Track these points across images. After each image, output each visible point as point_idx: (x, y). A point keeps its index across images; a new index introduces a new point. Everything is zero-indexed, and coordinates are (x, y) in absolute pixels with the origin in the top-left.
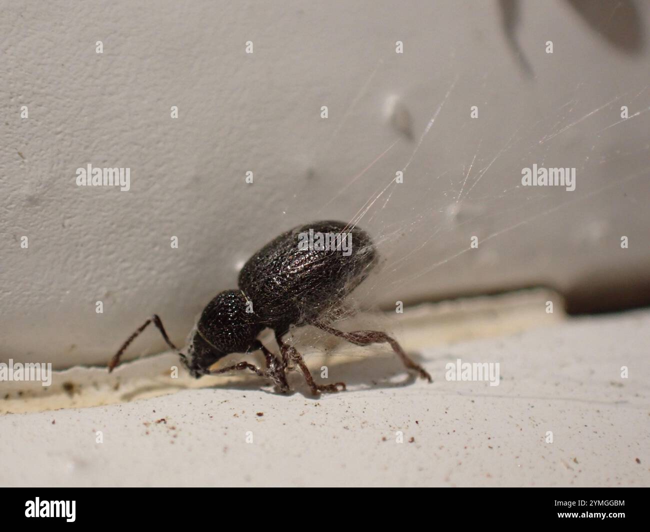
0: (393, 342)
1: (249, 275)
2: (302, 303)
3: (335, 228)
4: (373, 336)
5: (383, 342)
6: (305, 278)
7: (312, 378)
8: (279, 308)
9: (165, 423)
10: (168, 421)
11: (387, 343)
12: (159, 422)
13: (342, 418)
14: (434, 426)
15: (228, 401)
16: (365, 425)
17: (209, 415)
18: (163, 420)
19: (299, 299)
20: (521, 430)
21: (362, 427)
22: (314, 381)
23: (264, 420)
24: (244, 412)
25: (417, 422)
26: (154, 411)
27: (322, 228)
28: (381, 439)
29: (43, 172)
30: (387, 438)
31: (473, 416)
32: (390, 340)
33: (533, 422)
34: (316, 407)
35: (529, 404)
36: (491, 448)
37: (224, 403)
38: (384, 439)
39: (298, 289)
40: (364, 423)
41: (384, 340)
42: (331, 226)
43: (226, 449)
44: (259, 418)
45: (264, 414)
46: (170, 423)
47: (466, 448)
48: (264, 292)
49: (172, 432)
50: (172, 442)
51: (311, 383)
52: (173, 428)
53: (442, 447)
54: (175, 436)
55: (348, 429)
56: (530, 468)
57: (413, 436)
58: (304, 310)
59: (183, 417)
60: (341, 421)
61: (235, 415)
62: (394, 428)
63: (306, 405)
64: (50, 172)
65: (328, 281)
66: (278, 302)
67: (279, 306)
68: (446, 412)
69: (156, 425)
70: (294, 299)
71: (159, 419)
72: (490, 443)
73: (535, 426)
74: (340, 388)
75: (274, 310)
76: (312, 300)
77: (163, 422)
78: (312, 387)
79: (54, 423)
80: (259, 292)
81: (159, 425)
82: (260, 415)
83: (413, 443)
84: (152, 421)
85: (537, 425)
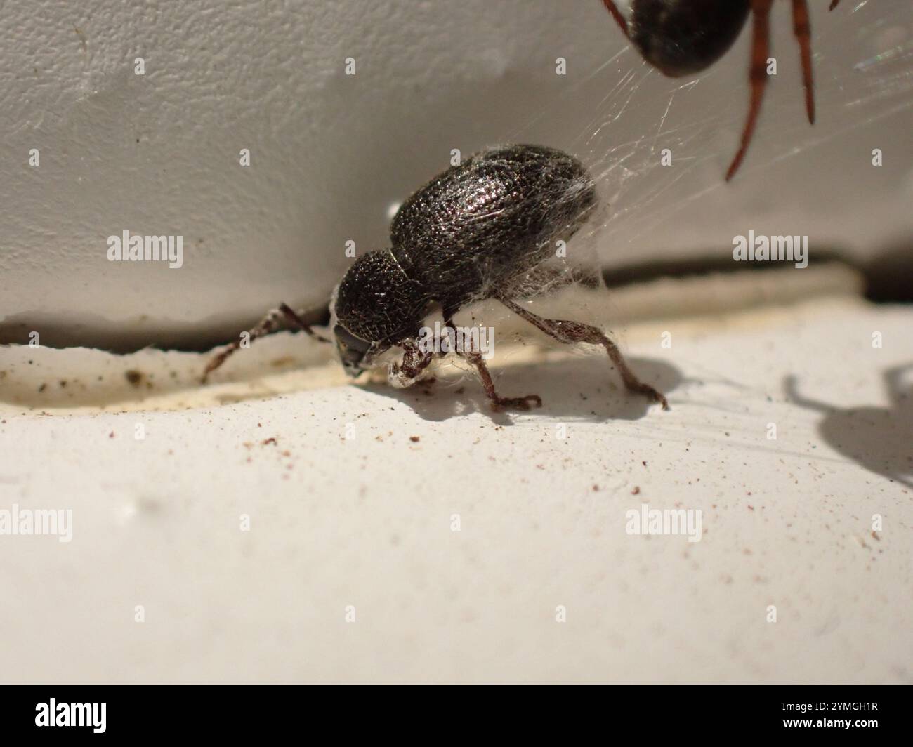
0: (611, 346)
1: (407, 223)
2: (486, 265)
3: (536, 155)
4: (583, 331)
5: (595, 342)
6: (490, 230)
7: (493, 386)
8: (451, 273)
9: (276, 444)
10: (279, 442)
11: (601, 345)
12: (267, 442)
13: (535, 451)
14: (668, 469)
15: (368, 414)
16: (569, 463)
17: (340, 435)
18: (272, 440)
19: (481, 259)
20: (796, 482)
21: (564, 468)
22: (496, 391)
23: (420, 449)
24: (391, 434)
25: (644, 463)
26: (260, 425)
27: (517, 155)
28: (591, 488)
29: (112, 60)
30: (601, 486)
31: (727, 458)
32: (606, 342)
33: (814, 471)
34: (496, 432)
35: (809, 443)
36: (751, 508)
37: (363, 418)
38: (596, 488)
39: (480, 245)
40: (566, 460)
41: (597, 339)
42: (529, 153)
43: (363, 491)
44: (414, 445)
45: (421, 439)
46: (283, 446)
47: (714, 506)
48: (429, 248)
49: (286, 461)
50: (286, 477)
51: (490, 395)
52: (287, 454)
53: (680, 503)
54: (290, 467)
55: (543, 469)
56: (808, 542)
57: (638, 485)
58: (489, 274)
59: (301, 437)
60: (533, 456)
61: (378, 438)
62: (611, 471)
63: (482, 427)
64: (122, 61)
65: (525, 234)
66: (451, 264)
67: (453, 270)
68: (687, 450)
69: (262, 447)
70: (474, 259)
71: (268, 438)
72: (751, 501)
73: (817, 478)
74: (532, 402)
75: (444, 275)
76: (500, 262)
77: (272, 443)
78: (491, 400)
79: (112, 436)
80: (422, 248)
81: (266, 447)
82: (415, 440)
83: (637, 497)
84: (257, 441)
85: (820, 477)
